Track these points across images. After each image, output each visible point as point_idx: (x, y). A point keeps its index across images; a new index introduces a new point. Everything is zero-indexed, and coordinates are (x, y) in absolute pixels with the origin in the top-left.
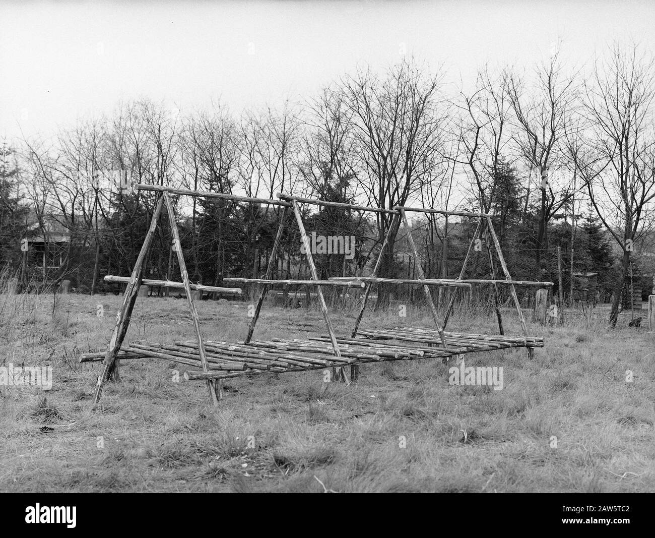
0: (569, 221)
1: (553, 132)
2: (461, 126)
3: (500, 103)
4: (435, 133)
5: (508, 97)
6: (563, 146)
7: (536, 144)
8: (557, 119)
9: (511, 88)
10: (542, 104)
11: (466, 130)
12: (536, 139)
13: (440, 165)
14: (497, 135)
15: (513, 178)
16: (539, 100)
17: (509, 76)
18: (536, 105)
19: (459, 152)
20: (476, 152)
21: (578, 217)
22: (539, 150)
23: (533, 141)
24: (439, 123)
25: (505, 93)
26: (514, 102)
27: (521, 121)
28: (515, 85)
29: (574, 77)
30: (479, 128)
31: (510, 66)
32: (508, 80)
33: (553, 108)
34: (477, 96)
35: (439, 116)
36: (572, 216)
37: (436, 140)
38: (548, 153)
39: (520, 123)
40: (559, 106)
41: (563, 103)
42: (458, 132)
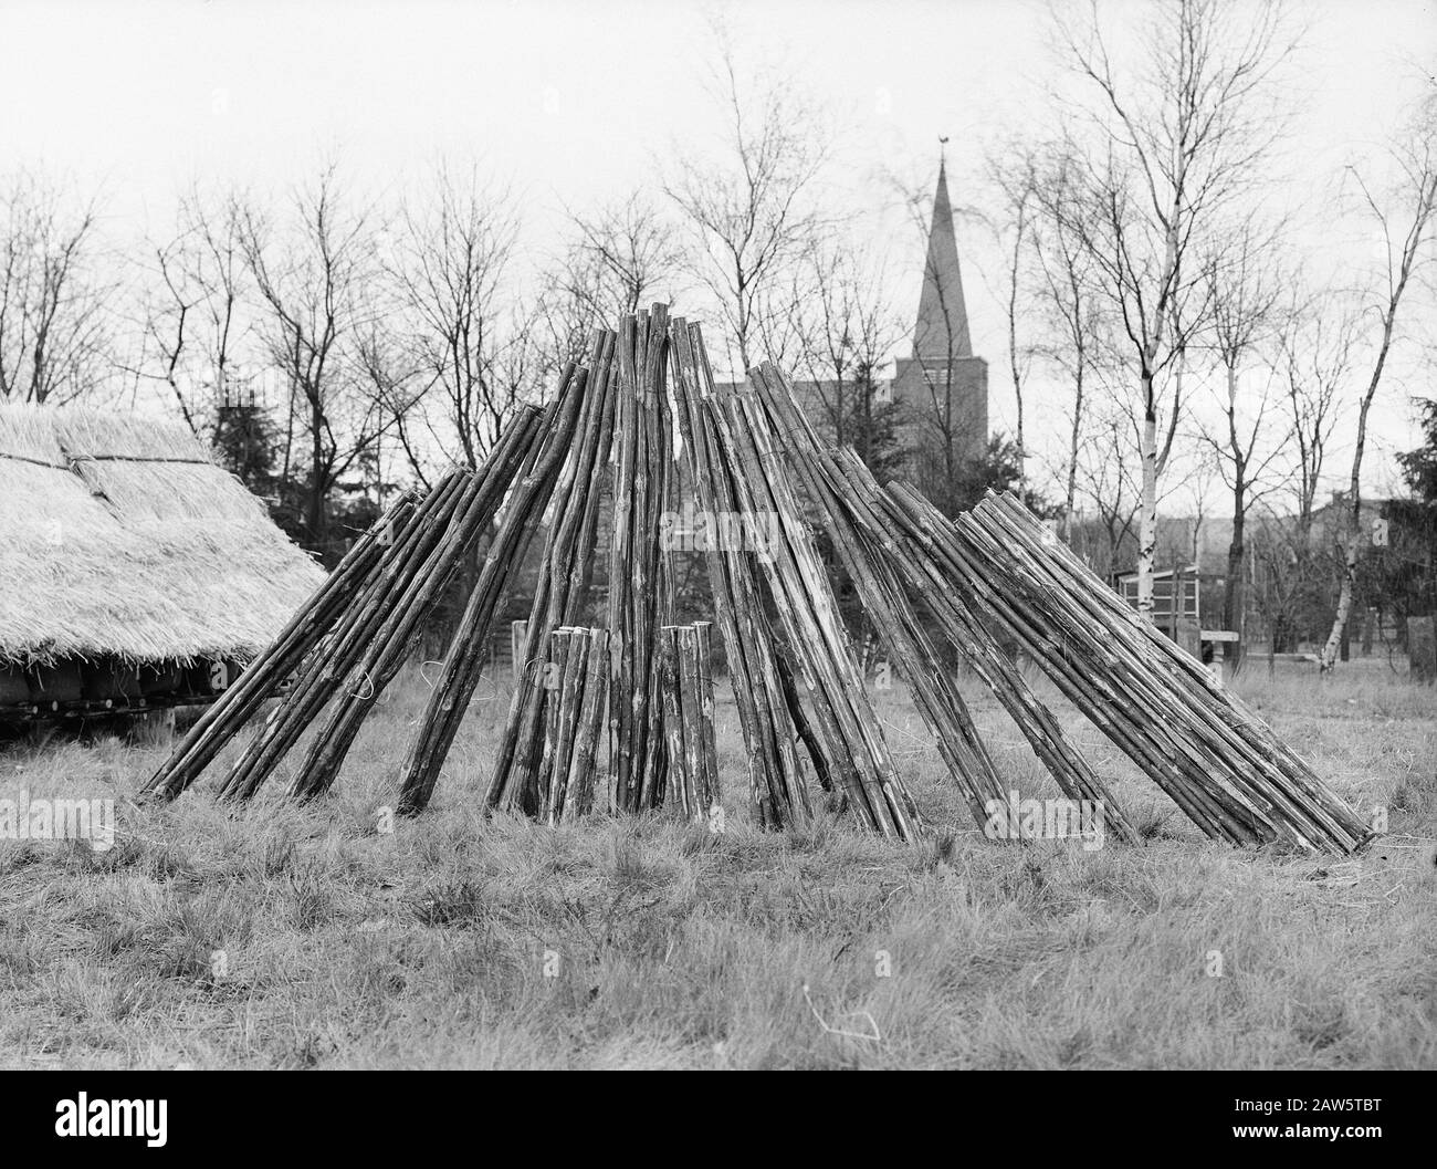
0: (373, 495)
1: (331, 320)
2: (147, 303)
3: (225, 261)
4: (93, 319)
5: (238, 249)
6: (347, 347)
7: (298, 343)
8: (336, 295)
9: (245, 230)
10: (306, 266)
11: (157, 313)
12: (299, 334)
13: (106, 382)
14: (224, 321)
15: (254, 409)
17: (241, 207)
18: (296, 265)
19: (146, 357)
20: (180, 356)
21: (390, 487)
22: (305, 354)
23: (292, 338)
24: (103, 297)
25: (234, 240)
26: (254, 258)
27: (269, 297)
28: (254, 224)
29: (367, 213)
30: (184, 309)
31: (243, 190)
32: (240, 216)
33: (328, 272)
34: (178, 245)
35: (101, 284)
36: (377, 485)
37: (98, 330)
38: (322, 359)
39: (266, 300)
40: (339, 270)
41: (346, 265)
42: (142, 316)
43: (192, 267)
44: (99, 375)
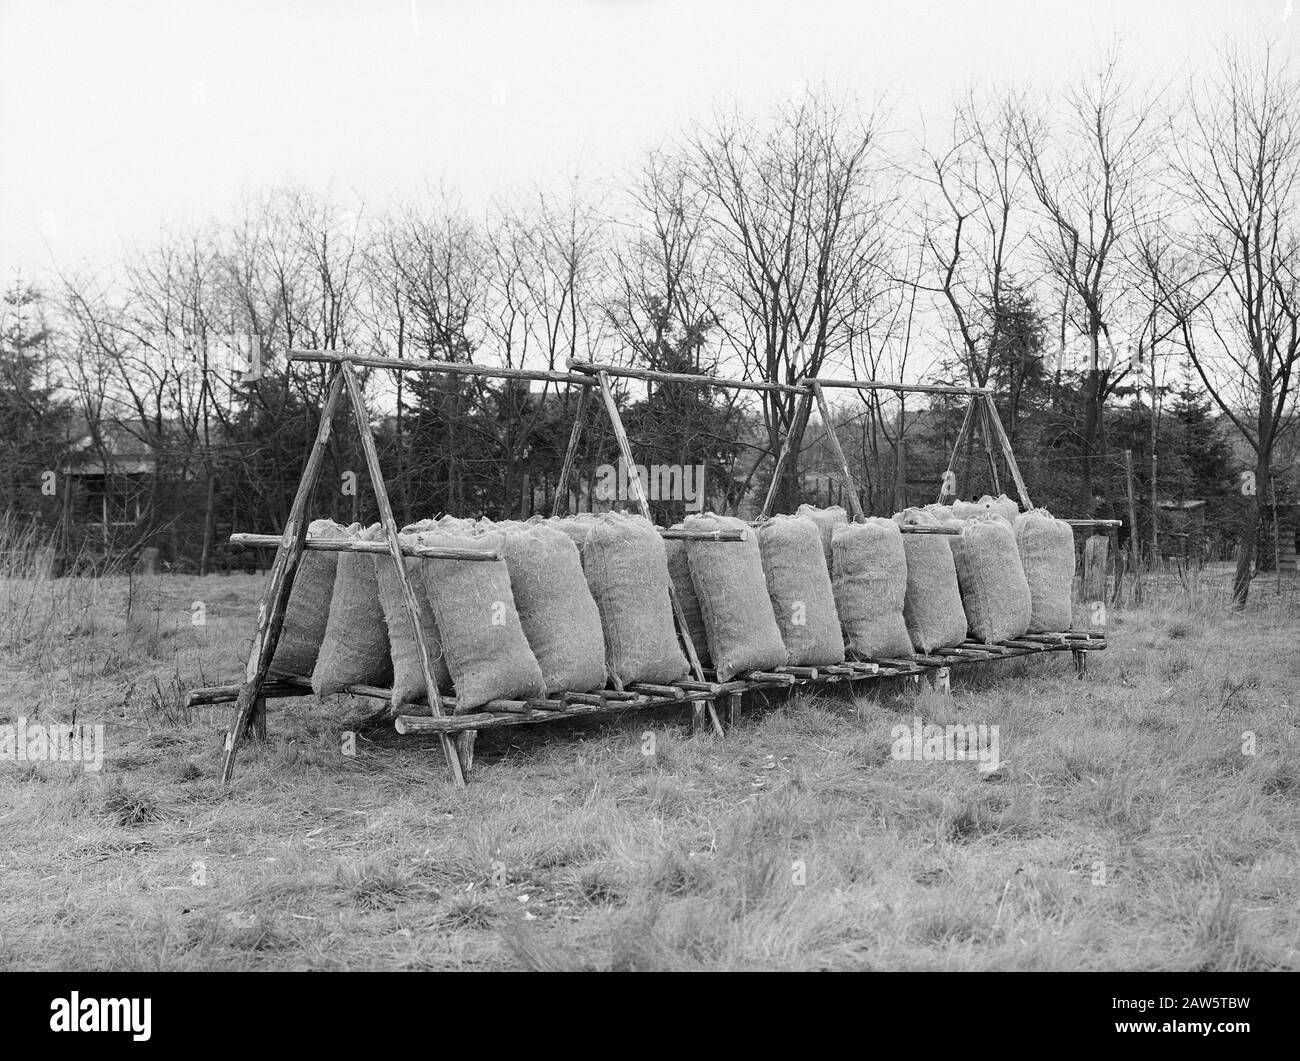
0: (1146, 399)
1: (1109, 222)
2: (924, 215)
3: (1000, 169)
4: (873, 233)
5: (1016, 156)
6: (1130, 250)
7: (1076, 247)
8: (1116, 196)
9: (1022, 136)
10: (1086, 168)
11: (934, 225)
12: (1075, 236)
13: (885, 295)
14: (999, 234)
15: (1031, 317)
16: (1080, 158)
17: (1018, 113)
18: (1074, 168)
19: (923, 269)
20: (957, 267)
21: (1163, 390)
23: (1069, 243)
24: (881, 212)
25: (1011, 148)
26: (1030, 165)
27: (1045, 203)
28: (1030, 130)
29: (1148, 111)
30: (961, 219)
31: (1019, 94)
32: (1016, 122)
33: (1107, 174)
34: (955, 156)
35: (881, 198)
36: (1151, 389)
37: (878, 244)
38: (1101, 265)
39: (1044, 207)
40: (1119, 169)
41: (1128, 164)
42: (920, 230)
43: (969, 178)
44: (878, 289)
